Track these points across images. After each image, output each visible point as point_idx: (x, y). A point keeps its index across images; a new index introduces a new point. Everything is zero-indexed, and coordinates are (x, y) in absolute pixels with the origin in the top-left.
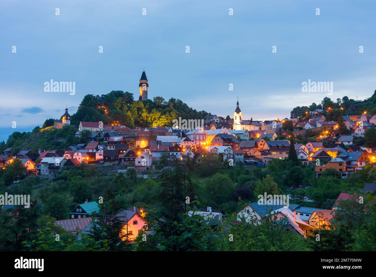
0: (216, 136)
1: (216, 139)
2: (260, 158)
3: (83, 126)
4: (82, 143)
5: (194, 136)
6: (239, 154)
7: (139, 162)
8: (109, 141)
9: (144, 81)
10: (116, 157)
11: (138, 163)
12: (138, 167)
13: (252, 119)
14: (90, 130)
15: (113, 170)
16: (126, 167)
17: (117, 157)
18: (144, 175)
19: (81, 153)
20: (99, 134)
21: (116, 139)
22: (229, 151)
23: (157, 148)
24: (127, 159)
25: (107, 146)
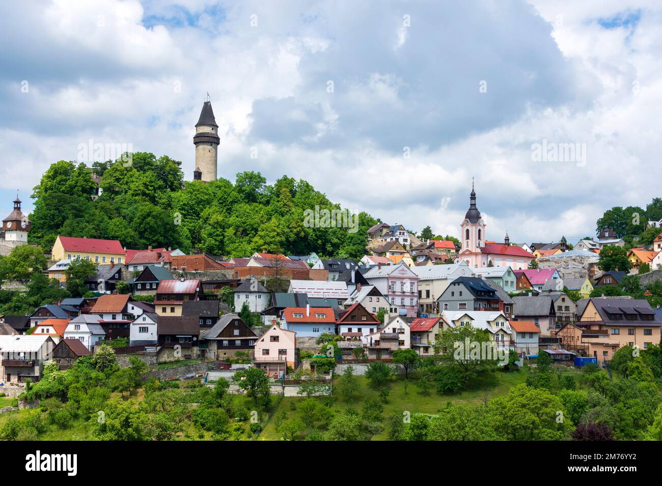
0: (454, 283)
1: (453, 293)
2: (579, 343)
3: (68, 249)
4: (74, 297)
5: (390, 284)
6: (527, 333)
7: (266, 352)
8: (160, 291)
9: (207, 129)
10: (193, 336)
11: (263, 354)
12: (263, 363)
13: (507, 239)
14: (94, 261)
15: (190, 372)
16: (226, 365)
17: (197, 336)
18: (286, 388)
19: (87, 324)
20: (119, 272)
21: (180, 286)
22: (500, 324)
23: (304, 314)
24: (225, 343)
25: (153, 307)
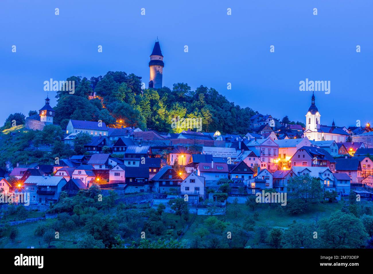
0: (300, 150)
1: (299, 156)
3: (75, 127)
4: (78, 155)
5: (262, 150)
6: (343, 180)
8: (127, 152)
9: (157, 58)
10: (145, 178)
11: (186, 190)
13: (333, 124)
14: (90, 134)
15: (143, 199)
16: (165, 196)
17: (148, 179)
18: (198, 210)
19: (85, 170)
20: (104, 141)
21: (139, 150)
22: (327, 175)
23: (210, 167)
24: (164, 183)
25: (123, 161)
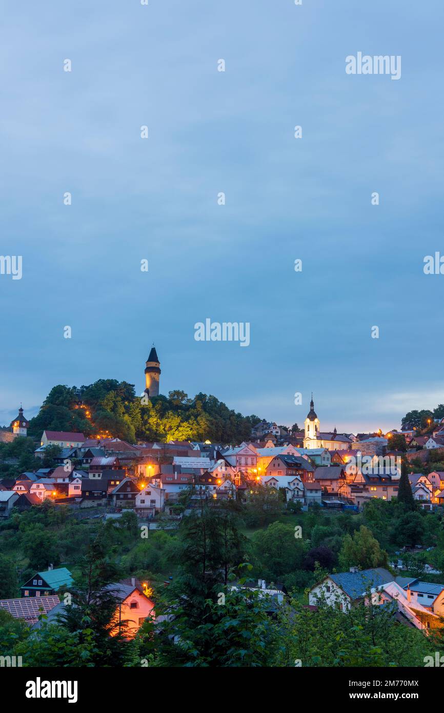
0: (275, 459)
1: (274, 465)
2: (349, 497)
3: (49, 438)
4: (46, 468)
5: (238, 459)
6: (314, 490)
7: (143, 502)
8: (91, 464)
9: (153, 364)
10: (103, 492)
11: (141, 503)
12: (140, 509)
13: (335, 430)
14: (60, 445)
15: (97, 514)
16: (119, 510)
17: (106, 492)
18: (151, 524)
19: (44, 484)
20: (75, 452)
21: (105, 461)
22: (296, 484)
23: (174, 478)
24: (121, 496)
25: (88, 473)
